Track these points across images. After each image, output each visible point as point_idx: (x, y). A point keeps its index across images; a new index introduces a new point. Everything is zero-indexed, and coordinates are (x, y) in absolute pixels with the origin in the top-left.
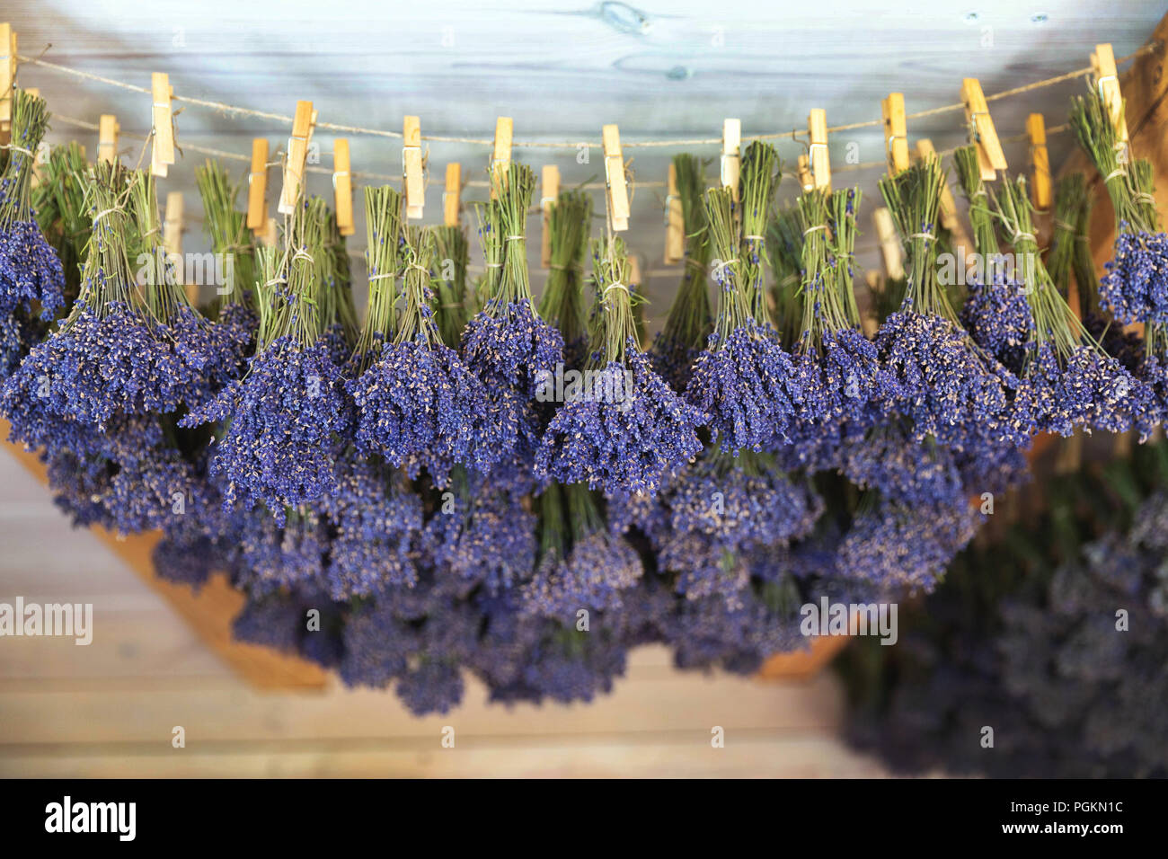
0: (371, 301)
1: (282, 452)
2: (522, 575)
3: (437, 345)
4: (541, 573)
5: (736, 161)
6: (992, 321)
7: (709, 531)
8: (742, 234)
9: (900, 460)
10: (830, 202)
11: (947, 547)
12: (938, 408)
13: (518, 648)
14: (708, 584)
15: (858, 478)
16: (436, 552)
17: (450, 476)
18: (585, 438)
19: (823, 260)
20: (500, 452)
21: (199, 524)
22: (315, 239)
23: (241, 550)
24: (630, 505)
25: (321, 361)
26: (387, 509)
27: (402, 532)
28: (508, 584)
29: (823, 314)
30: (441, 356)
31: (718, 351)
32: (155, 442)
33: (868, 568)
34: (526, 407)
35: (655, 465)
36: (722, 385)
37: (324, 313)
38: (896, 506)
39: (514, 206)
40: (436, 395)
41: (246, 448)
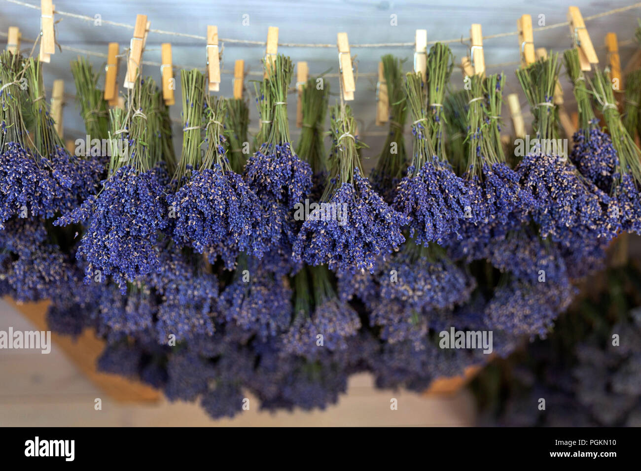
0: (185, 145)
1: (124, 243)
2: (283, 328)
3: (228, 172)
4: (295, 327)
5: (424, 56)
6: (591, 159)
7: (404, 298)
8: (429, 102)
9: (527, 253)
10: (485, 83)
11: (555, 310)
12: (557, 216)
13: (279, 375)
14: (402, 334)
15: (499, 264)
16: (226, 313)
17: (236, 261)
18: (328, 233)
19: (482, 119)
20: (269, 245)
21: (72, 295)
22: (148, 104)
23: (100, 312)
24: (353, 282)
25: (150, 182)
26: (195, 284)
27: (205, 299)
28: (274, 333)
29: (482, 154)
30: (231, 178)
31: (414, 177)
32: (42, 239)
33: (505, 323)
34: (287, 214)
35: (374, 252)
36: (418, 199)
37: (153, 154)
38: (522, 283)
39: (280, 83)
40: (227, 204)
41: (99, 240)
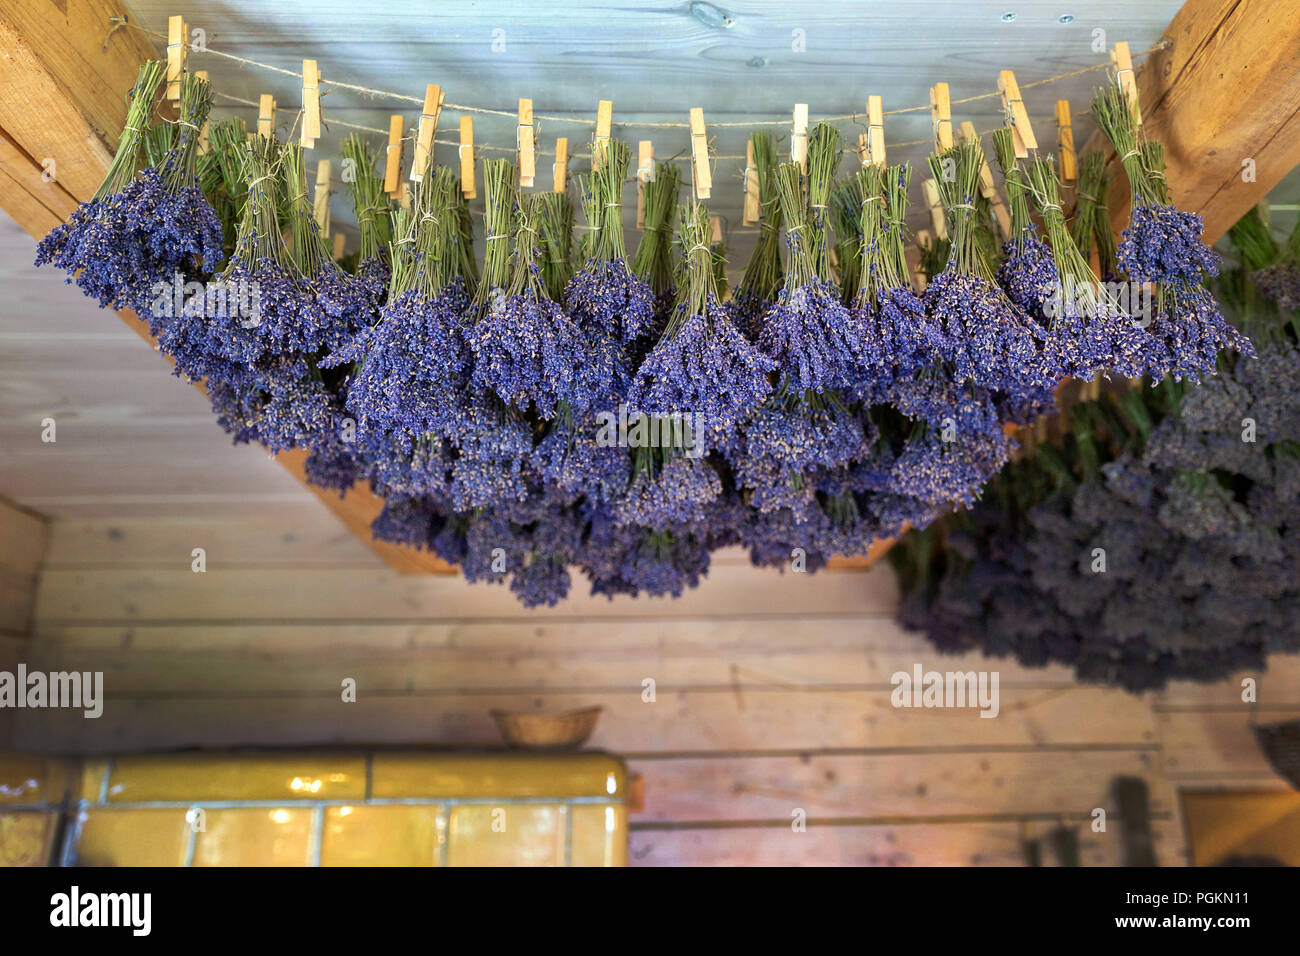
0: (488, 257)
1: (407, 390)
2: (618, 492)
3: (543, 299)
4: (634, 490)
5: (804, 139)
6: (1024, 280)
7: (779, 456)
8: (809, 203)
9: (944, 397)
10: (885, 176)
11: (986, 472)
12: (977, 356)
13: (616, 549)
14: (778, 500)
15: (908, 412)
16: (544, 472)
17: (554, 409)
18: (670, 381)
19: (878, 227)
20: (597, 390)
22: (440, 204)
23: (376, 467)
25: (442, 311)
26: (501, 435)
27: (514, 455)
28: (606, 498)
29: (878, 273)
30: (546, 308)
31: (787, 305)
32: (302, 375)
33: (917, 488)
34: (620, 351)
35: (731, 404)
36: (790, 336)
37: (447, 267)
39: (612, 178)
40: (541, 343)
41: (376, 386)
